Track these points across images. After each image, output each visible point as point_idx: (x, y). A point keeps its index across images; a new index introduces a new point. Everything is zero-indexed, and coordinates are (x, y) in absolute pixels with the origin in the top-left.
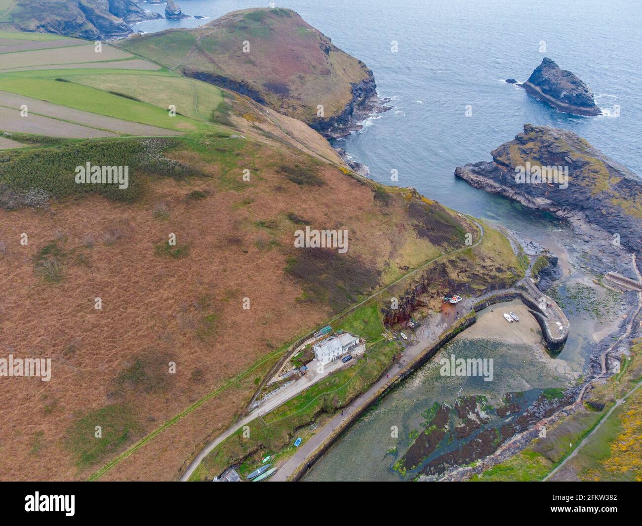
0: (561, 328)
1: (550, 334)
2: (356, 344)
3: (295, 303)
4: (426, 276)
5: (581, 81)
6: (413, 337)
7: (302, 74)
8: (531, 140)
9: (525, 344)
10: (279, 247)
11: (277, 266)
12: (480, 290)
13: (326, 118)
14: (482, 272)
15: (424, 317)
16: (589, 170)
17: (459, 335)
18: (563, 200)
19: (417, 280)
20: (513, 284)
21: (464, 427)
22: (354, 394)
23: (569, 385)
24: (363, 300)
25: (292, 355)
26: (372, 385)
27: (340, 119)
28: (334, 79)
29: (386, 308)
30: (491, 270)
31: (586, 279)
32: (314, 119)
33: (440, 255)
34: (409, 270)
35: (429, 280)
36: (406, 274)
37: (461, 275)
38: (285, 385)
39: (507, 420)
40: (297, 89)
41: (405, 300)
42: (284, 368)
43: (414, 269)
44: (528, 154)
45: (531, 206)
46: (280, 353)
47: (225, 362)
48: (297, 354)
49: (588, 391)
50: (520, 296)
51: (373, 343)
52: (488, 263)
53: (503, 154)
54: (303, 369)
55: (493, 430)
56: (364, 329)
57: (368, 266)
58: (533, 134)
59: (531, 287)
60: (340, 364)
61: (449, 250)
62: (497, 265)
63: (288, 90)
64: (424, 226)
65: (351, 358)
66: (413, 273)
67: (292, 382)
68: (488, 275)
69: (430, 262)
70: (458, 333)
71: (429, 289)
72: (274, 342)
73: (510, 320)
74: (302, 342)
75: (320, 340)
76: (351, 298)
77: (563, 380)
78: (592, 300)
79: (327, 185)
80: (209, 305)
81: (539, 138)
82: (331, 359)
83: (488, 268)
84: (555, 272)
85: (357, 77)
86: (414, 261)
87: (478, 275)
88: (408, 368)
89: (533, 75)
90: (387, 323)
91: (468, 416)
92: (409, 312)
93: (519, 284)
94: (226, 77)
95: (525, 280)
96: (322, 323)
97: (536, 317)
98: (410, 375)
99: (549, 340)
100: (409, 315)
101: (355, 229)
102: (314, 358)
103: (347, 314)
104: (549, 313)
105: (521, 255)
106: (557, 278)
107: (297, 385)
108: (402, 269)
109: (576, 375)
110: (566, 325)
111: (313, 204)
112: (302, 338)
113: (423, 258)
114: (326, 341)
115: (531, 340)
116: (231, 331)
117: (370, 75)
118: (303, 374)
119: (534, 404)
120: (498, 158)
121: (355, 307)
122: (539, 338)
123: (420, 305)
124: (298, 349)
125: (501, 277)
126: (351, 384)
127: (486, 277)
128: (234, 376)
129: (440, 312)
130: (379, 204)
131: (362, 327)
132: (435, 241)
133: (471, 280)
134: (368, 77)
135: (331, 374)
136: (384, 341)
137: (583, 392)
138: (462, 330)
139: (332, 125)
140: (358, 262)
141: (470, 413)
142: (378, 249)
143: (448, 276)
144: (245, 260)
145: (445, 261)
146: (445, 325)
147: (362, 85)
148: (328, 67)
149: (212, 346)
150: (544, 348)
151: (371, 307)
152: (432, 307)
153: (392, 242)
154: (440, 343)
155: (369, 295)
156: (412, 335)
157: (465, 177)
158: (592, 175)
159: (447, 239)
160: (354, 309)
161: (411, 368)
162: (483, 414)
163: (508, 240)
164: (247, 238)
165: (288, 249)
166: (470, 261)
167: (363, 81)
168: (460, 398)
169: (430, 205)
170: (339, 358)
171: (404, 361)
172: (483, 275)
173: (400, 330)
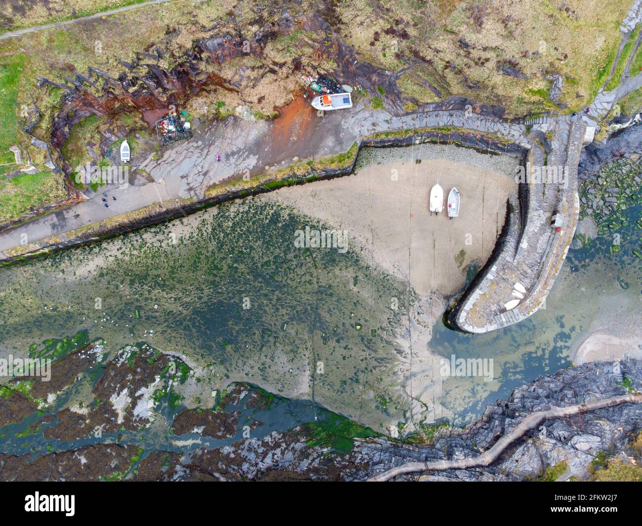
0: (512, 304)
6: (147, 164)
12: (415, 102)
14: (449, 57)
19: (206, 20)
21: (82, 417)
30: (481, 62)
37: (384, 39)
39: (180, 443)
50: (521, 155)
52: (487, 35)
55: (133, 449)
59: (566, 150)
68: (461, 71)
70: (285, 185)
73: (434, 206)
77: (392, 410)
83: (475, 54)
87: (430, 62)
91: (114, 396)
93: (543, 126)
104: (533, 248)
115: (433, 280)
119: (268, 439)
123: (221, 85)
125: (500, 91)
127: (450, 75)
129: (273, 118)
133: (402, 66)
138: (299, 182)
141: (125, 391)
143: (339, 31)
146: (252, 161)
156: (152, 156)
162: (145, 408)
168: (139, 345)
171: (78, 216)
172: (446, 67)
173: (133, 130)
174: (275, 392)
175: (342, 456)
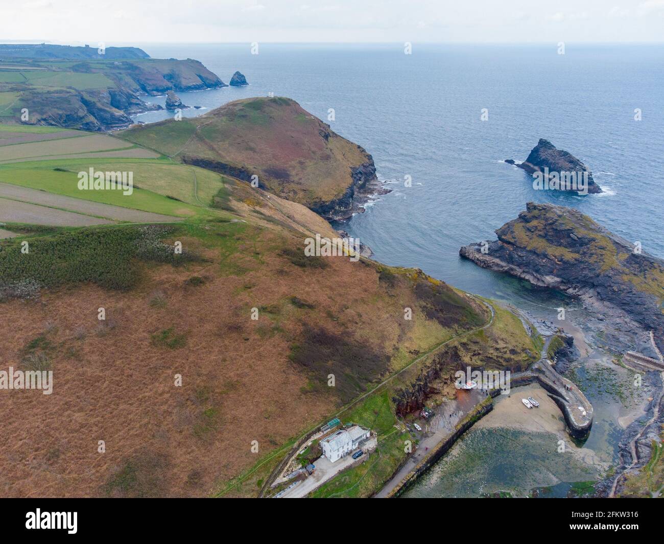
0: (584, 413)
1: (573, 420)
2: (367, 438)
3: (300, 393)
4: (438, 360)
5: (578, 160)
6: (427, 428)
7: (302, 160)
8: (535, 217)
9: (548, 432)
10: (282, 333)
11: (280, 354)
13: (327, 202)
14: (496, 354)
15: (438, 405)
16: (596, 246)
17: (476, 424)
18: (573, 278)
19: (428, 365)
20: (528, 367)
22: (366, 494)
23: (599, 477)
24: (372, 388)
25: (298, 452)
26: (385, 483)
27: (342, 202)
28: (334, 164)
29: (397, 397)
30: (505, 353)
31: (605, 359)
32: (315, 202)
33: (451, 338)
34: (419, 355)
35: (441, 365)
36: (416, 359)
37: (474, 358)
38: (291, 486)
40: (297, 174)
41: (417, 387)
42: (290, 467)
43: (425, 353)
44: (533, 232)
45: (540, 284)
46: (285, 450)
47: (224, 463)
48: (303, 451)
49: (621, 483)
50: (537, 379)
51: (386, 436)
52: (501, 345)
53: (507, 232)
54: (310, 468)
56: (375, 421)
57: (376, 350)
58: (536, 212)
59: (548, 370)
60: (350, 461)
61: (460, 332)
62: (511, 347)
63: (288, 176)
64: (433, 307)
65: (362, 453)
66: (424, 358)
67: (298, 483)
68: (502, 357)
69: (440, 346)
70: (475, 421)
71: (441, 374)
72: (278, 438)
73: (529, 406)
74: (309, 437)
75: (327, 435)
76: (360, 387)
78: (614, 382)
79: (330, 267)
80: (207, 399)
81: (542, 216)
82: (340, 456)
83: (502, 351)
84: (572, 353)
85: (357, 161)
86: (424, 345)
87: (492, 358)
88: (424, 463)
89: (530, 155)
90: (399, 413)
92: (422, 400)
93: (536, 366)
94: (227, 163)
95: (542, 362)
96: (329, 415)
97: (557, 401)
98: (426, 470)
99: (573, 427)
100: (422, 404)
101: (360, 312)
102: (322, 454)
103: (356, 404)
104: (570, 397)
105: (534, 335)
106: (575, 359)
107: (304, 485)
108: (412, 353)
109: (606, 466)
110: (590, 410)
111: (317, 287)
112: (308, 433)
113: (432, 341)
114: (334, 435)
115: (553, 427)
116: (231, 427)
117: (369, 159)
118: (311, 474)
120: (503, 237)
121: (364, 396)
122: (561, 425)
123: (433, 393)
124: (304, 445)
125: (516, 359)
126: (363, 482)
127: (501, 360)
128: (234, 478)
129: (456, 399)
130: (384, 285)
131: (372, 418)
132: (445, 323)
133: (484, 363)
134: (367, 161)
135: (341, 472)
136: (397, 433)
137: (615, 485)
138: (479, 418)
139: (333, 208)
140: (365, 347)
142: (385, 333)
143: (460, 360)
144: (246, 348)
145: (456, 344)
146: (461, 413)
147: (361, 169)
148: (328, 152)
149: (210, 444)
150: (568, 436)
151: (382, 396)
152: (446, 394)
153: (400, 325)
154: (456, 434)
155: (379, 382)
156: (427, 426)
157: (471, 257)
158: (599, 251)
159: (457, 321)
160: (363, 398)
161: (427, 462)
163: (520, 320)
164: (248, 325)
165: (291, 335)
166: (481, 343)
167: (363, 165)
169: (438, 286)
170: (348, 454)
171: (419, 455)
172: (497, 358)
173: (413, 420)
174: (548, 486)
175: (595, 493)
